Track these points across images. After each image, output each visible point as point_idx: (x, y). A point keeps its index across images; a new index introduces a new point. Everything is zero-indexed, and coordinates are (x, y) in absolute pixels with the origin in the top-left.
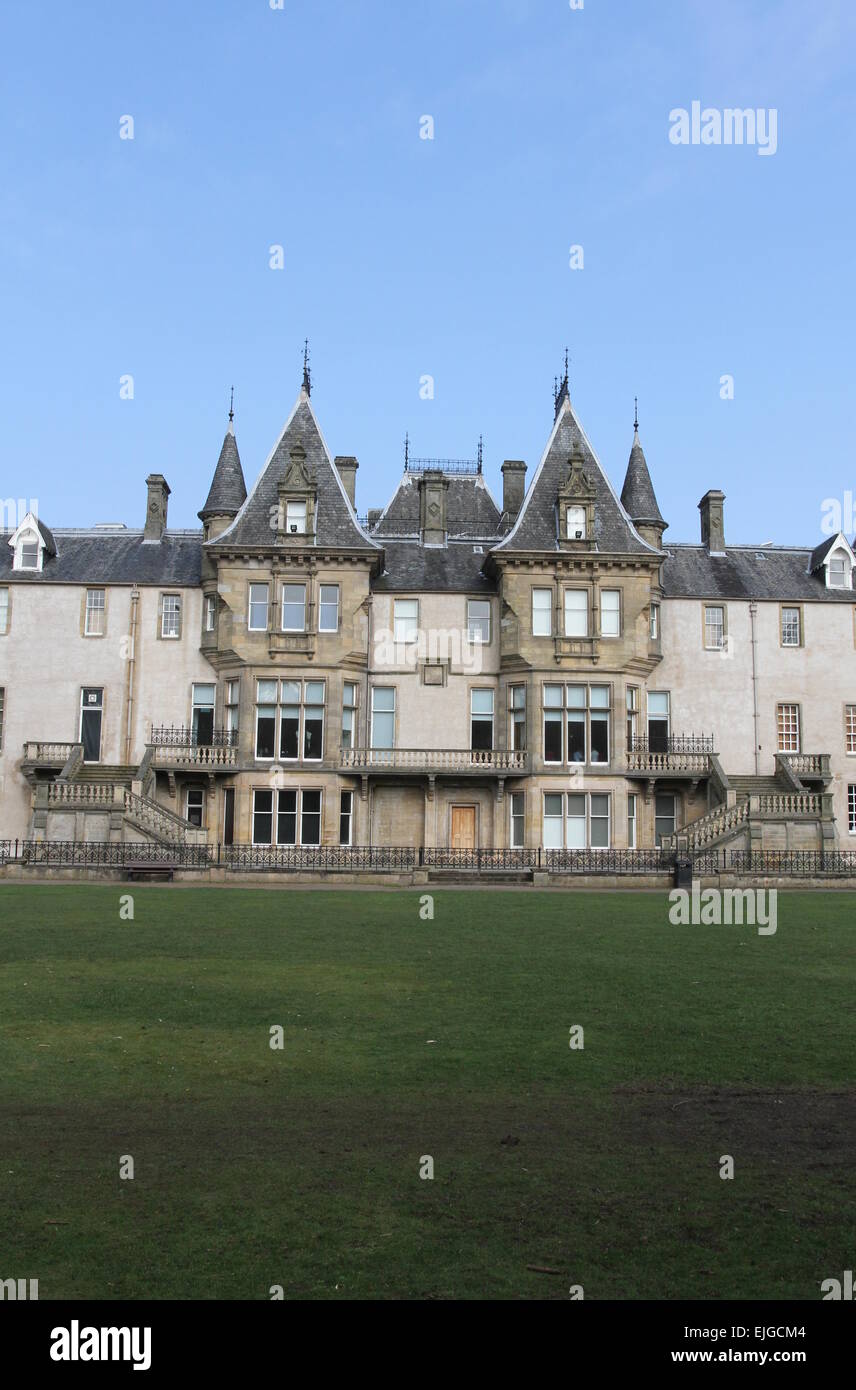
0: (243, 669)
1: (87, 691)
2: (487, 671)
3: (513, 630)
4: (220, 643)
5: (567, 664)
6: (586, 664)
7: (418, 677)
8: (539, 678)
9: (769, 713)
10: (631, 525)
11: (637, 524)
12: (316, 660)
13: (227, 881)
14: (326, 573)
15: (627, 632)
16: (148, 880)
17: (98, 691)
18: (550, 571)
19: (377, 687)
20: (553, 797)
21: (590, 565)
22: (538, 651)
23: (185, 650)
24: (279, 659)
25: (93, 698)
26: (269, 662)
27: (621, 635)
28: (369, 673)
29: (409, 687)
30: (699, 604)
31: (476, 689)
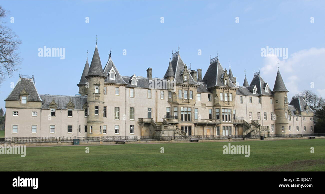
0: (178, 105)
1: (148, 108)
2: (211, 106)
3: (217, 99)
4: (173, 100)
5: (225, 105)
6: (228, 105)
7: (201, 107)
8: (222, 107)
9: (248, 113)
10: (232, 83)
11: (233, 82)
12: (190, 104)
13: (205, 141)
14: (191, 89)
15: (233, 100)
16: (194, 142)
17: (150, 108)
18: (223, 90)
19: (195, 108)
20: (224, 127)
21: (228, 89)
22: (221, 103)
23: (165, 101)
24: (184, 103)
25: (150, 110)
26: (183, 104)
27: (232, 101)
28: (195, 106)
29: (200, 108)
30: (239, 96)
31: (209, 109)
